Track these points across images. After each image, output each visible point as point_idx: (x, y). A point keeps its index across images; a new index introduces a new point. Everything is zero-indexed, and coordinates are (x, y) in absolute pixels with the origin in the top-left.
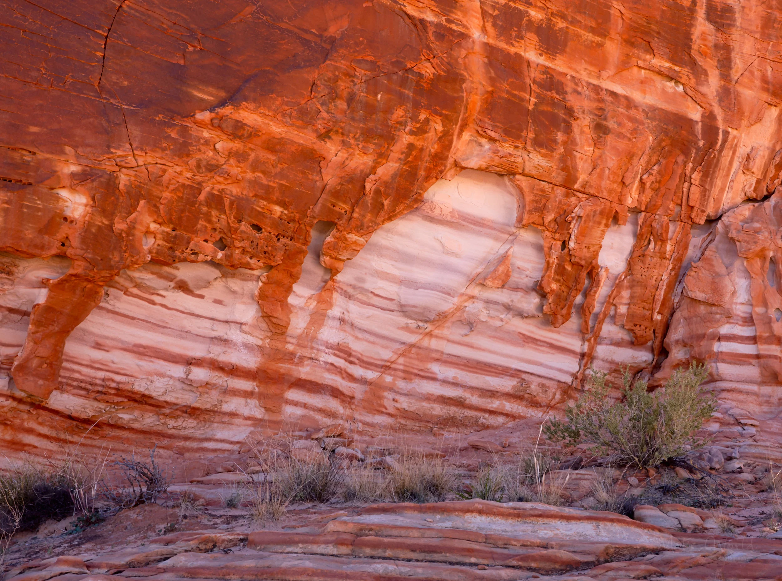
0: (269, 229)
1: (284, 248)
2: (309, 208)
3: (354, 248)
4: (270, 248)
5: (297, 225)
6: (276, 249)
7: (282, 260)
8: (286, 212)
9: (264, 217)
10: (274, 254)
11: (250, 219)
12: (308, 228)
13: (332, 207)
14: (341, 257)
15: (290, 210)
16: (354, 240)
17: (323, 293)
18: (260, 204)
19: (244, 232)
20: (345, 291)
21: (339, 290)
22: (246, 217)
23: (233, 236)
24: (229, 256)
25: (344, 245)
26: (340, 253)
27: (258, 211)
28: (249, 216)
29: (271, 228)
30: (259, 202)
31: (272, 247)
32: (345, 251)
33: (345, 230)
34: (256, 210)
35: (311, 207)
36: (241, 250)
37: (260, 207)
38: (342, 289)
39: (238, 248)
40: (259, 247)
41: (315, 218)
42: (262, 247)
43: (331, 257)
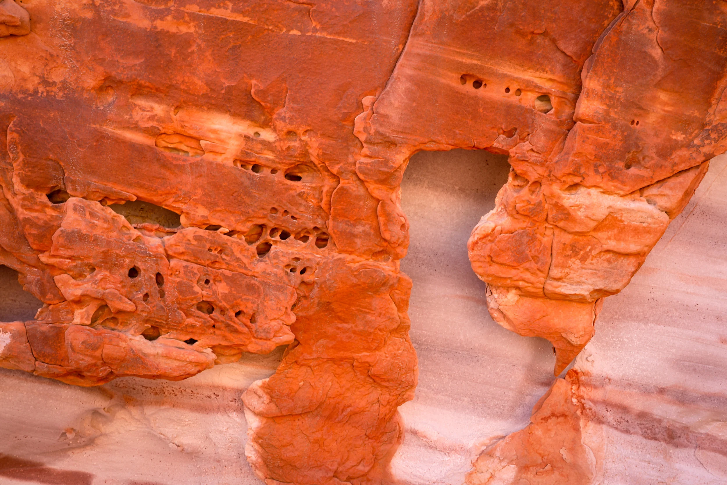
0: (201, 212)
1: (296, 278)
2: (360, 107)
3: (612, 244)
4: (222, 288)
5: (328, 184)
6: (251, 288)
7: (293, 328)
8: (267, 135)
9: (165, 164)
10: (248, 308)
11: (95, 182)
12: (378, 191)
13: (469, 87)
14: (566, 289)
15: (280, 124)
16: (601, 213)
17: (539, 432)
18: (137, 115)
19: (82, 237)
20: (642, 415)
21: (610, 416)
22: (79, 177)
23: (44, 258)
24: (45, 338)
25: (568, 238)
26: (555, 272)
27: (132, 146)
28: (90, 169)
29: (211, 206)
30: (129, 107)
31: (231, 281)
32: (575, 263)
33: (552, 178)
34: (119, 141)
35: (367, 100)
36: (91, 309)
37: (136, 128)
38: (624, 409)
39: (79, 302)
40: (168, 287)
41: (390, 144)
42: (181, 288)
43: (524, 293)
